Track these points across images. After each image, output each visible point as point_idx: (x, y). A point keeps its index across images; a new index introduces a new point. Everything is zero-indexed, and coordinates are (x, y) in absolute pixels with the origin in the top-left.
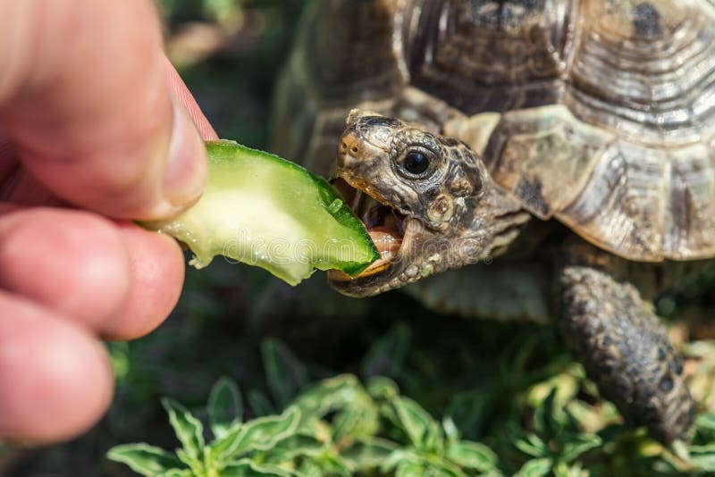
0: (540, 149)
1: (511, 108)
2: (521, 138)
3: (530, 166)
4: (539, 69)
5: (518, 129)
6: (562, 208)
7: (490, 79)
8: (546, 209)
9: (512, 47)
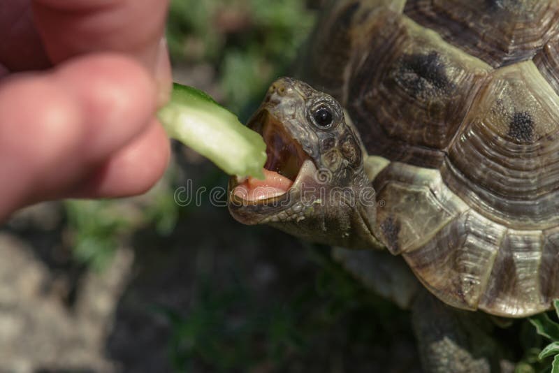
0: (408, 199)
1: (399, 160)
2: (398, 186)
3: (397, 210)
4: (427, 137)
5: (398, 178)
6: (408, 251)
7: (392, 131)
8: (397, 247)
9: (416, 113)
